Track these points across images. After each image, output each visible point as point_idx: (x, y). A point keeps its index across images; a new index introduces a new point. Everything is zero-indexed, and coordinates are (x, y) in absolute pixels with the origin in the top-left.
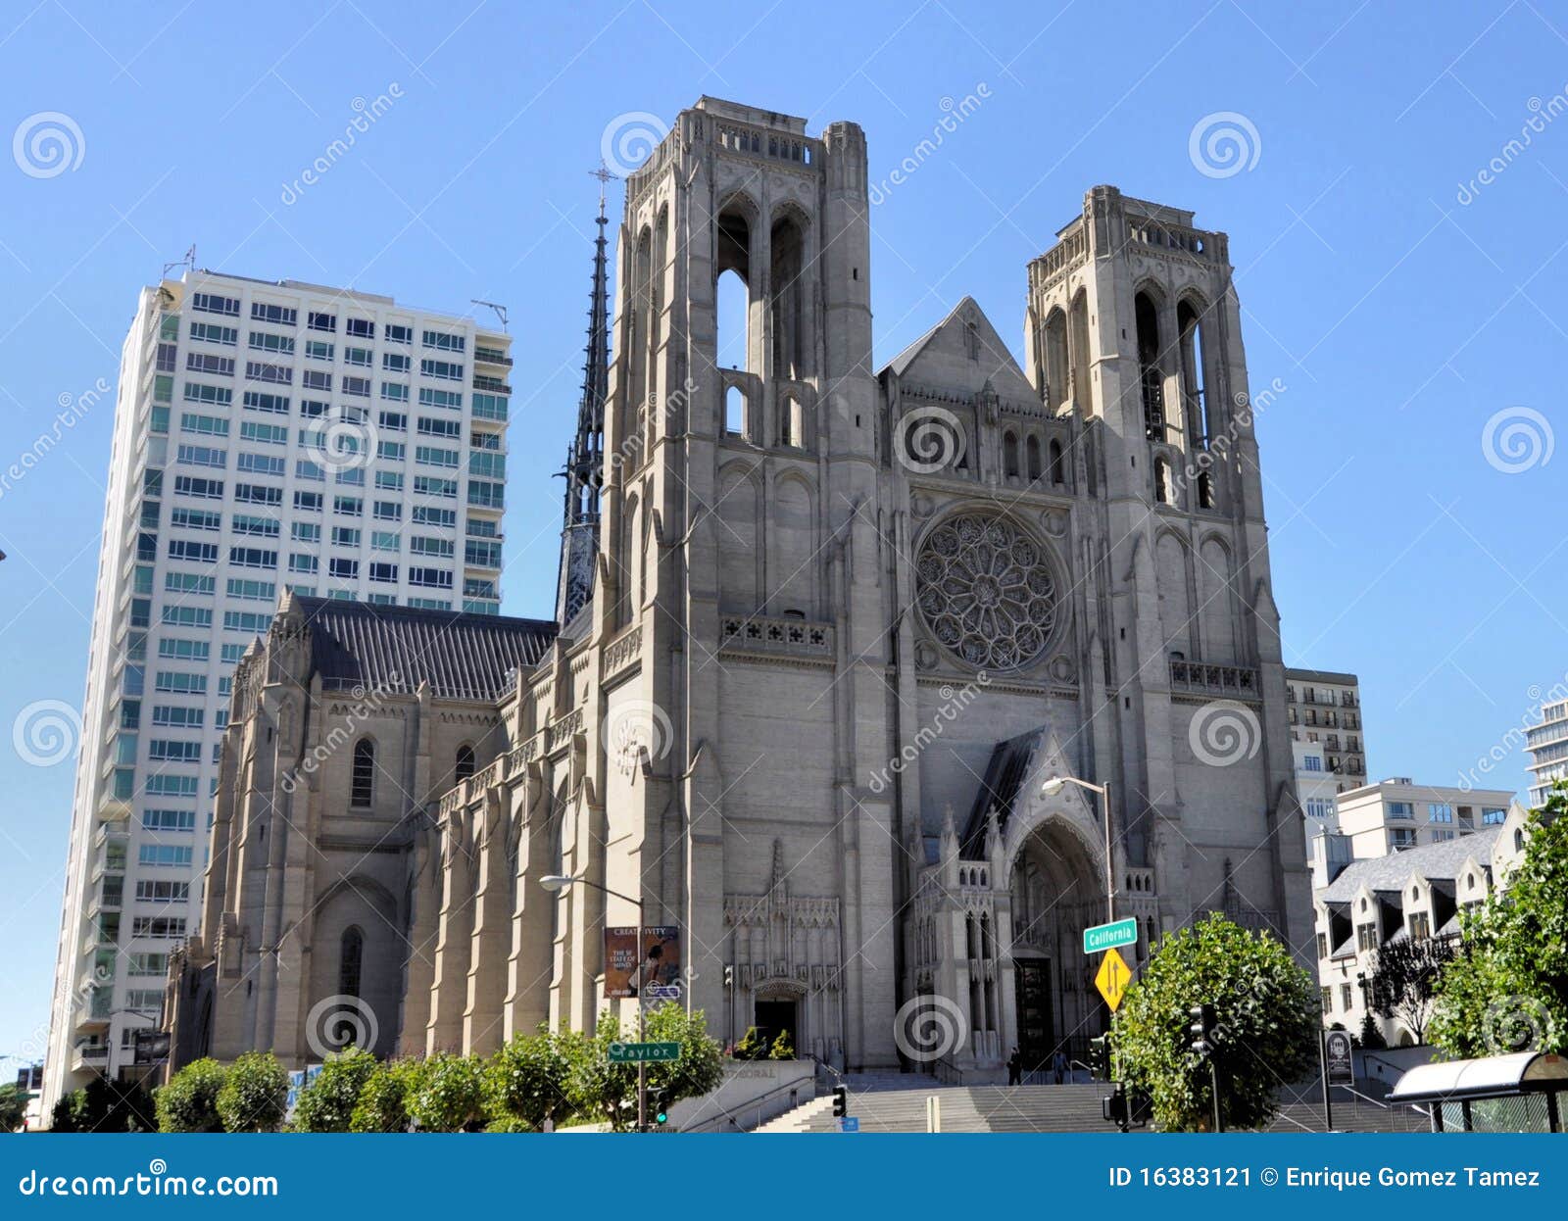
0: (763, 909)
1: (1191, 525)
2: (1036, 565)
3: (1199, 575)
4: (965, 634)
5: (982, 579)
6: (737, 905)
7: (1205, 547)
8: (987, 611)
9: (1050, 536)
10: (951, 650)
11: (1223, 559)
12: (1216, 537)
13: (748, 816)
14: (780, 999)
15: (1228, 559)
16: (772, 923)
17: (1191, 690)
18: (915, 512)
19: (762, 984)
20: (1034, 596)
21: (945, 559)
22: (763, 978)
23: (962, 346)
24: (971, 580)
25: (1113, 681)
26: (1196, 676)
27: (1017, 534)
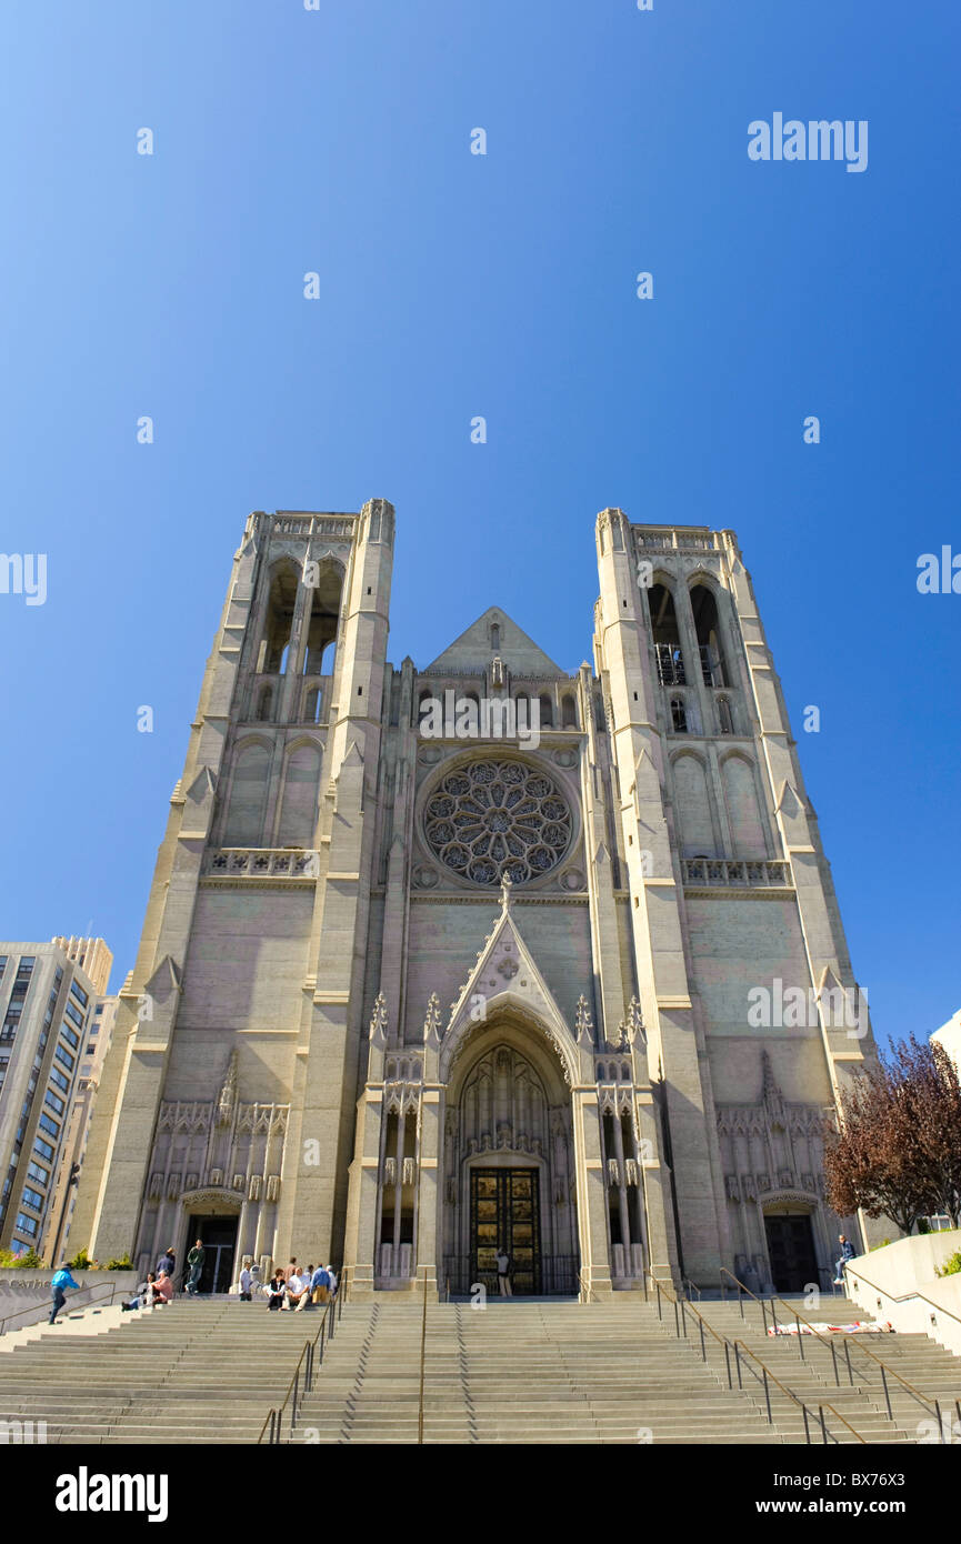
0: (206, 1116)
1: (707, 745)
2: (549, 795)
3: (718, 786)
4: (472, 858)
5: (493, 814)
6: (178, 1111)
7: (728, 763)
8: (498, 838)
9: (557, 767)
10: (459, 873)
11: (748, 769)
12: (737, 754)
13: (207, 1026)
14: (218, 1213)
15: (753, 771)
16: (213, 1129)
17: (708, 887)
18: (422, 761)
19: (191, 1194)
20: (546, 821)
21: (457, 800)
22: (195, 1188)
23: (485, 640)
24: (483, 813)
25: (623, 884)
26: (715, 874)
27: (530, 772)
